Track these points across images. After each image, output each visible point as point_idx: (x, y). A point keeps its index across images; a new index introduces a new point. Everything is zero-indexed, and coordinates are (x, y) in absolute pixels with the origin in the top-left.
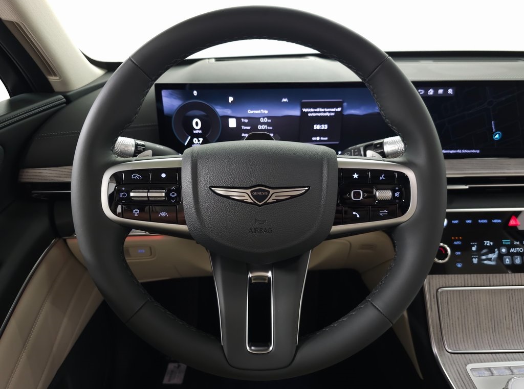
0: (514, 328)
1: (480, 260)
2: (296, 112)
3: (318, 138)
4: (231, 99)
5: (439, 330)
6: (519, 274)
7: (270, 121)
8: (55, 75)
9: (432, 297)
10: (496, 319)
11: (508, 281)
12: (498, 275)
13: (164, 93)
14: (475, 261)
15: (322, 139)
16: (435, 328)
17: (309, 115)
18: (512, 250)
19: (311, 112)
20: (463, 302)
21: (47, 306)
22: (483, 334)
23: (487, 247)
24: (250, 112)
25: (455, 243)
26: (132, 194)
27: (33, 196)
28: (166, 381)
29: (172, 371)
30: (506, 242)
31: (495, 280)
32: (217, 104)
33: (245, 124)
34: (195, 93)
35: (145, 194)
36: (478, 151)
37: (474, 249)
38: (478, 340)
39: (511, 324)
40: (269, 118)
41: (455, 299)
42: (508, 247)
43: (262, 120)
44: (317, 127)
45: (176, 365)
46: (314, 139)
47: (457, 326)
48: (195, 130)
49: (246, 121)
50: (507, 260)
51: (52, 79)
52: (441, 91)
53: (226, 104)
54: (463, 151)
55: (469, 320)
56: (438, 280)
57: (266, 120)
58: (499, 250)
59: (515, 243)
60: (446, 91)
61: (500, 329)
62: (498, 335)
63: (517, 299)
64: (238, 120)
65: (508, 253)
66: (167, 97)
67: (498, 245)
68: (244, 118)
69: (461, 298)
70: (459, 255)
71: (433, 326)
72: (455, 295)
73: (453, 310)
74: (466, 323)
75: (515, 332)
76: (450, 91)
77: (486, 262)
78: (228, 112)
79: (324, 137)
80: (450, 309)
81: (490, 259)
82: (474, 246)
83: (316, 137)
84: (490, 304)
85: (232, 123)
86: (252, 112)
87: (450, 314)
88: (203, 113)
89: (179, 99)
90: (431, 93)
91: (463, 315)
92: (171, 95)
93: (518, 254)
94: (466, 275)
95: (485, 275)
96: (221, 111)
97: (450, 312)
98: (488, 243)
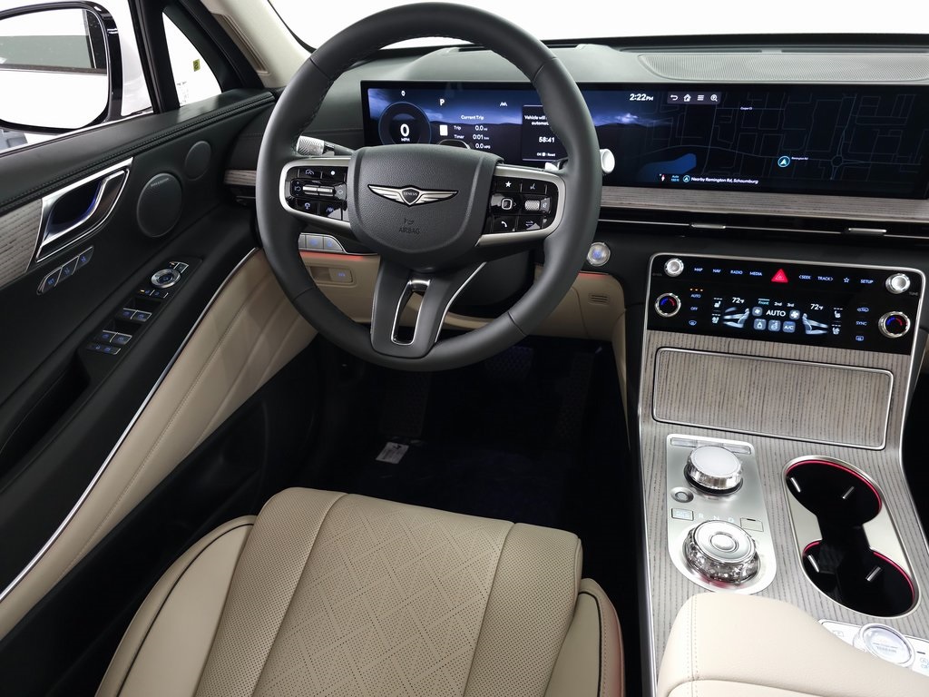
0: (749, 407)
1: (721, 320)
2: (517, 120)
3: (544, 154)
4: (442, 101)
5: (650, 394)
6: (772, 343)
7: (486, 129)
8: (264, 69)
9: (650, 356)
10: (727, 392)
11: (754, 350)
12: (741, 340)
13: (371, 92)
14: (715, 320)
15: (549, 155)
16: (646, 391)
17: (533, 123)
18: (769, 312)
19: (535, 121)
20: (689, 367)
21: (244, 313)
22: (705, 407)
23: (735, 305)
24: (464, 118)
25: (693, 296)
26: (304, 188)
27: (238, 201)
28: (380, 458)
29: (390, 451)
30: (764, 301)
31: (736, 346)
32: (427, 108)
33: (459, 133)
34: (403, 93)
35: (315, 189)
36: (757, 182)
37: (717, 305)
38: (697, 412)
39: (746, 402)
40: (485, 125)
41: (679, 362)
42: (765, 308)
43: (477, 128)
44: (543, 140)
45: (396, 445)
46: (539, 154)
47: (675, 394)
48: (404, 137)
49: (459, 128)
50: (760, 324)
51: (261, 73)
52: (701, 98)
53: (436, 108)
54: (735, 181)
55: (692, 388)
56: (661, 337)
57: (482, 128)
58: (751, 311)
59: (776, 304)
60: (708, 98)
61: (729, 405)
62: (725, 411)
63: (761, 372)
64: (450, 126)
65: (763, 316)
66: (373, 97)
67: (751, 304)
68: (457, 125)
69: (687, 362)
70: (694, 311)
71: (644, 389)
72: (679, 359)
73: (673, 375)
74: (687, 392)
75: (749, 412)
76: (714, 97)
77: (729, 323)
78: (439, 117)
79: (551, 153)
80: (669, 374)
81: (736, 321)
82: (717, 301)
83: (542, 152)
84: (723, 374)
85: (444, 131)
86: (466, 118)
87: (669, 380)
88: (411, 117)
89: (386, 99)
90: (688, 100)
91: (685, 382)
92: (377, 95)
93: (776, 318)
94: (698, 336)
95: (724, 338)
96: (431, 116)
97: (669, 377)
98: (737, 300)
